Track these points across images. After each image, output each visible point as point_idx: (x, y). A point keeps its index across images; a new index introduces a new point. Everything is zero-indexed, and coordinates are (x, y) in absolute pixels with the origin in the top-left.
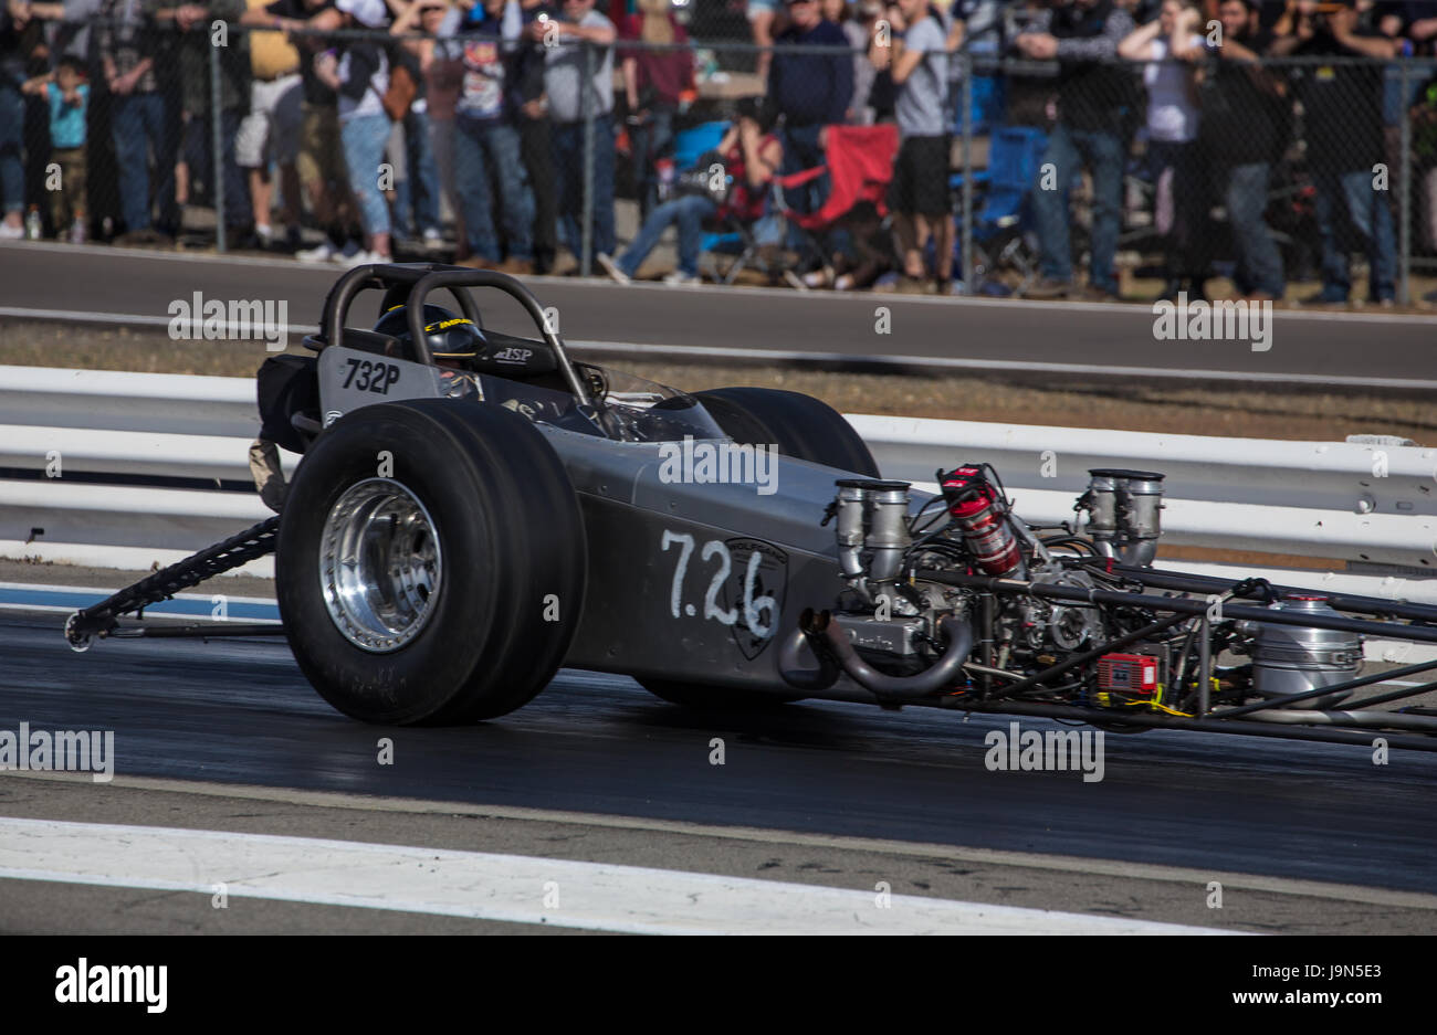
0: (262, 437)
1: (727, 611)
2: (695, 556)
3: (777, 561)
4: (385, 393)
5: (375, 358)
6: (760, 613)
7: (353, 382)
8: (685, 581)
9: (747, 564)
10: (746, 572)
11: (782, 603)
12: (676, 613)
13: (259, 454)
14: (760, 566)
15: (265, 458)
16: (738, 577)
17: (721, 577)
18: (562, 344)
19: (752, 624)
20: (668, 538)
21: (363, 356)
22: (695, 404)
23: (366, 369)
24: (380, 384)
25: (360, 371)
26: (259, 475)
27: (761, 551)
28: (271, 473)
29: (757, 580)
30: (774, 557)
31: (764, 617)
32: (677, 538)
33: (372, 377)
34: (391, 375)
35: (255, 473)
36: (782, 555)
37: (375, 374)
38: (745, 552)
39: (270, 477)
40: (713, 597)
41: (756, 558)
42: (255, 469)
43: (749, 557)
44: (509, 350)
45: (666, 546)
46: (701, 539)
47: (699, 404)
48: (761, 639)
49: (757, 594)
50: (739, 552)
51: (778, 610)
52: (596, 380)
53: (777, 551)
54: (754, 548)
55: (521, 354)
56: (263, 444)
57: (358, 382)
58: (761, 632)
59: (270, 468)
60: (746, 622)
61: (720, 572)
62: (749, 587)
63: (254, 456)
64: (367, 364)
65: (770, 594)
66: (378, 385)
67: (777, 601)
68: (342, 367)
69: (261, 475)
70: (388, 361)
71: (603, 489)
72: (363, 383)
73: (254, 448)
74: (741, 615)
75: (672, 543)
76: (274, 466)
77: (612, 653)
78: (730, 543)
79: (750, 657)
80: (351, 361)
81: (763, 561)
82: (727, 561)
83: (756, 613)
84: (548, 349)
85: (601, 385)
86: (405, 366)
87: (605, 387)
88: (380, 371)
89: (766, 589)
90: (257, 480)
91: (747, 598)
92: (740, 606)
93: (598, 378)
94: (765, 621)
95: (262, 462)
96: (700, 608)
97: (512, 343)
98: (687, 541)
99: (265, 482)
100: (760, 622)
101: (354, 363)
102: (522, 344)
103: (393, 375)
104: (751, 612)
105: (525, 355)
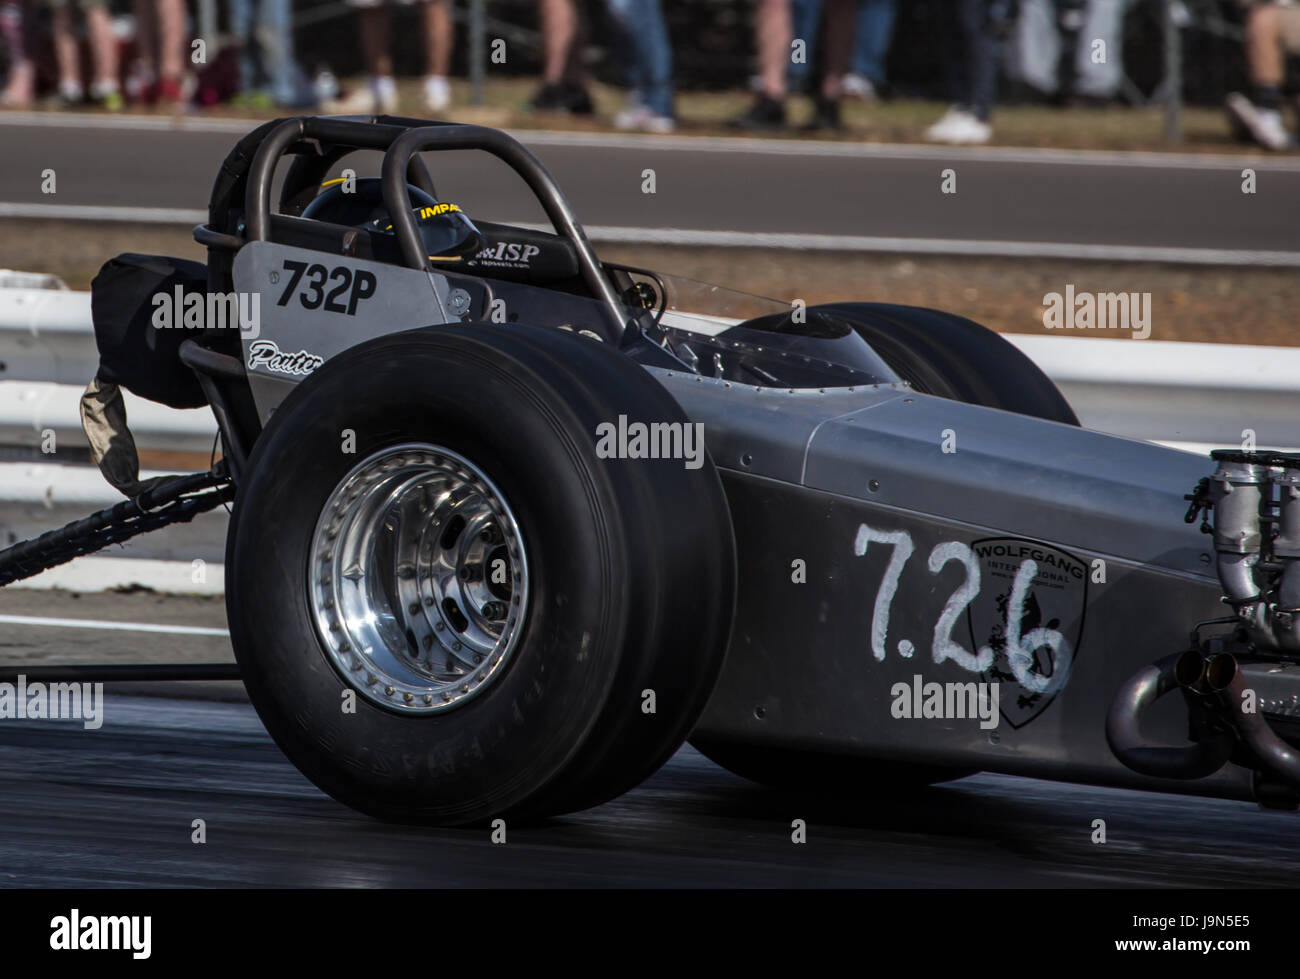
0: (101, 377)
1: (975, 653)
2: (915, 567)
3: (1069, 574)
4: (352, 311)
5: (331, 261)
6: (1035, 654)
7: (296, 296)
8: (896, 605)
9: (1012, 578)
10: (1010, 590)
11: (1077, 641)
12: (879, 653)
13: (96, 405)
14: (1034, 581)
15: (105, 411)
16: (995, 598)
17: (961, 600)
18: (583, 237)
19: (1021, 672)
20: (865, 537)
21: (310, 257)
22: (849, 332)
23: (317, 277)
24: (344, 299)
25: (306, 280)
26: (98, 438)
27: (1038, 559)
28: (113, 433)
29: (1030, 603)
30: (1062, 570)
31: (1041, 662)
32: (882, 538)
33: (327, 289)
34: (363, 288)
35: (90, 433)
36: (1075, 563)
37: (331, 285)
38: (1006, 559)
39: (112, 440)
40: (948, 630)
41: (1028, 570)
42: (91, 429)
43: (1016, 568)
44: (502, 246)
45: (861, 548)
46: (925, 540)
47: (854, 333)
48: (1036, 696)
49: (1028, 624)
50: (994, 558)
51: (1069, 651)
52: (643, 291)
53: (1067, 559)
54: (1023, 553)
55: (521, 253)
56: (102, 390)
57: (303, 297)
58: (1039, 684)
59: (112, 425)
60: (1008, 667)
61: (964, 590)
62: (1015, 613)
63: (88, 407)
64: (318, 268)
65: (1053, 625)
66: (338, 300)
67: (1066, 636)
68: (275, 273)
69: (101, 437)
70: (355, 264)
71: (747, 461)
72: (312, 296)
73: (88, 396)
74: (1000, 656)
75: (872, 545)
76: (117, 422)
77: (760, 713)
78: (979, 546)
79: (1016, 724)
80: (288, 265)
81: (1040, 573)
82: (975, 573)
83: (1028, 655)
84: (564, 244)
85: (652, 298)
86: (385, 273)
87: (659, 302)
88: (341, 279)
89: (1045, 618)
90: (95, 444)
91: (1012, 632)
92: (998, 644)
93: (646, 287)
94: (1045, 666)
95: (101, 417)
96: (924, 644)
97: (507, 234)
98: (902, 543)
99: (107, 447)
100: (1035, 668)
101: (298, 268)
102: (523, 237)
103: (365, 285)
104: (1017, 654)
105: (527, 254)
